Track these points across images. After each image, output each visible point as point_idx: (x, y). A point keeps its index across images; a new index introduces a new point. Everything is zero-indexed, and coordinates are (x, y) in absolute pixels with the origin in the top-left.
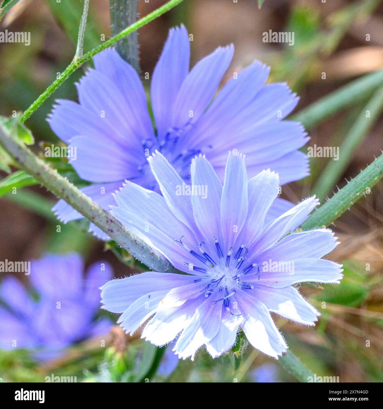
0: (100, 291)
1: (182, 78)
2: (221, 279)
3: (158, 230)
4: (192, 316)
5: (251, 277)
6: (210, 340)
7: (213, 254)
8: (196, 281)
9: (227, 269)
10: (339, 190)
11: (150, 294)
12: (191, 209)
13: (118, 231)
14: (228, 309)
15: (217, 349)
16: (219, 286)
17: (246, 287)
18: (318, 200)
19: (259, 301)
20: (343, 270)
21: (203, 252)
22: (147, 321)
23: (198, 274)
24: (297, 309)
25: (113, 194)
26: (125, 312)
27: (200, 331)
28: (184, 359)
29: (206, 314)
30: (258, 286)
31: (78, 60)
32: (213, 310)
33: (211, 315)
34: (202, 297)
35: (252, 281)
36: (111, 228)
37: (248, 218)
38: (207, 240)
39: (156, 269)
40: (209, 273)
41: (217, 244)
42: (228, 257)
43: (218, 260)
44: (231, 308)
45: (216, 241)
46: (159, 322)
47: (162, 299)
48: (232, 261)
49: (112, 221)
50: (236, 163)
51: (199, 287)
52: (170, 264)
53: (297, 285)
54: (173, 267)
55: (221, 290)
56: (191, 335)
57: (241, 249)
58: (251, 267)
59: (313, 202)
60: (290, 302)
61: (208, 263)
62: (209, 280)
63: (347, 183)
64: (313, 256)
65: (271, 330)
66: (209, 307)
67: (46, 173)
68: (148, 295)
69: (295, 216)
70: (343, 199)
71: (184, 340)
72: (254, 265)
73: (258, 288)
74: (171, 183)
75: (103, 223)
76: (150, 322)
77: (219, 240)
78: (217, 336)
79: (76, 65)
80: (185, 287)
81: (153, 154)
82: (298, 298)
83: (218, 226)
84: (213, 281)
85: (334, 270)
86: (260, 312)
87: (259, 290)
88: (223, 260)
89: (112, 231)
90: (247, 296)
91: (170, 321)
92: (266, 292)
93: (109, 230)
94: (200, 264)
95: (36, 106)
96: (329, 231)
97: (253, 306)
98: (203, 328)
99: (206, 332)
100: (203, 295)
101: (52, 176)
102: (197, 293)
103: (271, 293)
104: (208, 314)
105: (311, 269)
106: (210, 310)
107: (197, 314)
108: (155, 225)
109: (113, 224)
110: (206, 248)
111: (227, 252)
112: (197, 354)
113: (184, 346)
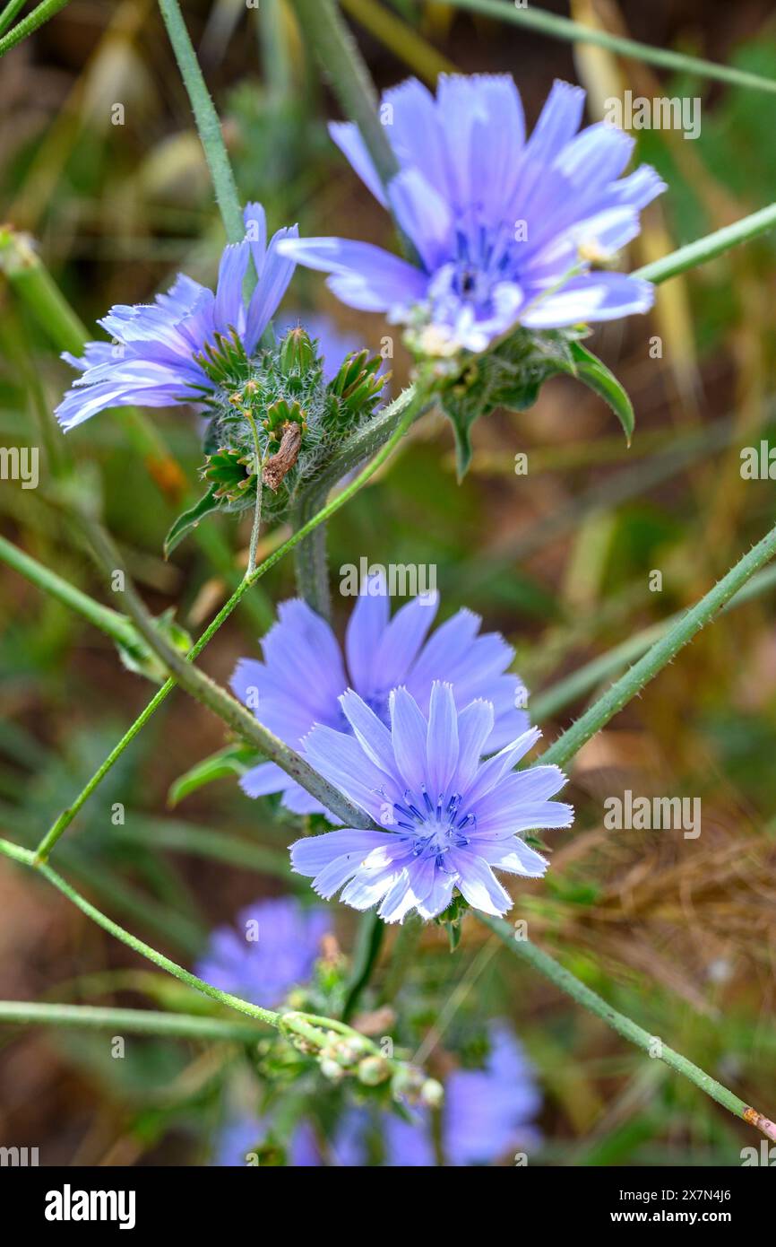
0: (289, 851)
1: (381, 631)
2: (432, 837)
3: (356, 782)
4: (399, 874)
5: (468, 831)
6: (421, 901)
7: (421, 808)
8: (402, 840)
9: (438, 825)
10: (564, 733)
11: (350, 854)
12: (392, 755)
13: (306, 772)
14: (441, 868)
15: (430, 911)
16: (431, 844)
17: (463, 844)
18: (540, 731)
19: (478, 857)
20: (574, 812)
21: (409, 804)
22: (346, 883)
23: (405, 832)
24: (522, 861)
25: (301, 740)
26: (318, 876)
27: (410, 893)
28: (391, 923)
29: (415, 876)
30: (475, 841)
31: (250, 577)
32: (425, 869)
33: (422, 876)
34: (410, 858)
35: (468, 837)
36: (297, 769)
37: (459, 762)
38: (413, 791)
39: (355, 825)
40: (417, 830)
41: (425, 794)
42: (439, 808)
43: (427, 814)
44: (444, 867)
45: (424, 790)
46: (361, 884)
47: (363, 860)
48: (443, 814)
49: (297, 760)
50: (442, 696)
51: (406, 847)
52: (372, 819)
53: (519, 835)
54: (375, 824)
55: (432, 848)
56: (397, 897)
57: (453, 799)
58: (466, 819)
59: (534, 733)
60: (513, 855)
61: (416, 819)
62: (417, 839)
63: (572, 724)
64: (538, 799)
65: (493, 888)
66: (420, 867)
67: (211, 690)
68: (345, 856)
69: (512, 754)
70: (569, 742)
71: (390, 903)
72: (470, 815)
73: (476, 843)
74: (368, 726)
75: (286, 761)
76: (349, 884)
77: (427, 788)
78: (429, 897)
79: (249, 582)
80: (391, 846)
81: (345, 693)
82: (523, 849)
83: (425, 774)
84: (423, 839)
85: (564, 813)
86: (480, 869)
87: (478, 847)
88: (433, 815)
89: (298, 772)
90: (463, 852)
91: (374, 884)
92: (485, 847)
93: (294, 771)
94: (405, 819)
95: (205, 639)
96: (555, 767)
97: (470, 863)
98: (413, 888)
99: (417, 894)
100: (411, 855)
101: (218, 696)
102: (404, 853)
103: (491, 847)
104: (418, 875)
105: (536, 815)
106: (421, 872)
107: (406, 872)
108: (352, 776)
109: (298, 764)
110: (411, 798)
111: (437, 804)
112: (406, 917)
113: (390, 910)
